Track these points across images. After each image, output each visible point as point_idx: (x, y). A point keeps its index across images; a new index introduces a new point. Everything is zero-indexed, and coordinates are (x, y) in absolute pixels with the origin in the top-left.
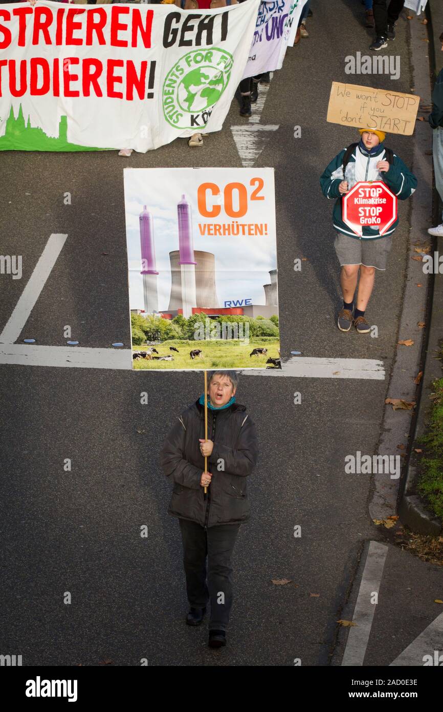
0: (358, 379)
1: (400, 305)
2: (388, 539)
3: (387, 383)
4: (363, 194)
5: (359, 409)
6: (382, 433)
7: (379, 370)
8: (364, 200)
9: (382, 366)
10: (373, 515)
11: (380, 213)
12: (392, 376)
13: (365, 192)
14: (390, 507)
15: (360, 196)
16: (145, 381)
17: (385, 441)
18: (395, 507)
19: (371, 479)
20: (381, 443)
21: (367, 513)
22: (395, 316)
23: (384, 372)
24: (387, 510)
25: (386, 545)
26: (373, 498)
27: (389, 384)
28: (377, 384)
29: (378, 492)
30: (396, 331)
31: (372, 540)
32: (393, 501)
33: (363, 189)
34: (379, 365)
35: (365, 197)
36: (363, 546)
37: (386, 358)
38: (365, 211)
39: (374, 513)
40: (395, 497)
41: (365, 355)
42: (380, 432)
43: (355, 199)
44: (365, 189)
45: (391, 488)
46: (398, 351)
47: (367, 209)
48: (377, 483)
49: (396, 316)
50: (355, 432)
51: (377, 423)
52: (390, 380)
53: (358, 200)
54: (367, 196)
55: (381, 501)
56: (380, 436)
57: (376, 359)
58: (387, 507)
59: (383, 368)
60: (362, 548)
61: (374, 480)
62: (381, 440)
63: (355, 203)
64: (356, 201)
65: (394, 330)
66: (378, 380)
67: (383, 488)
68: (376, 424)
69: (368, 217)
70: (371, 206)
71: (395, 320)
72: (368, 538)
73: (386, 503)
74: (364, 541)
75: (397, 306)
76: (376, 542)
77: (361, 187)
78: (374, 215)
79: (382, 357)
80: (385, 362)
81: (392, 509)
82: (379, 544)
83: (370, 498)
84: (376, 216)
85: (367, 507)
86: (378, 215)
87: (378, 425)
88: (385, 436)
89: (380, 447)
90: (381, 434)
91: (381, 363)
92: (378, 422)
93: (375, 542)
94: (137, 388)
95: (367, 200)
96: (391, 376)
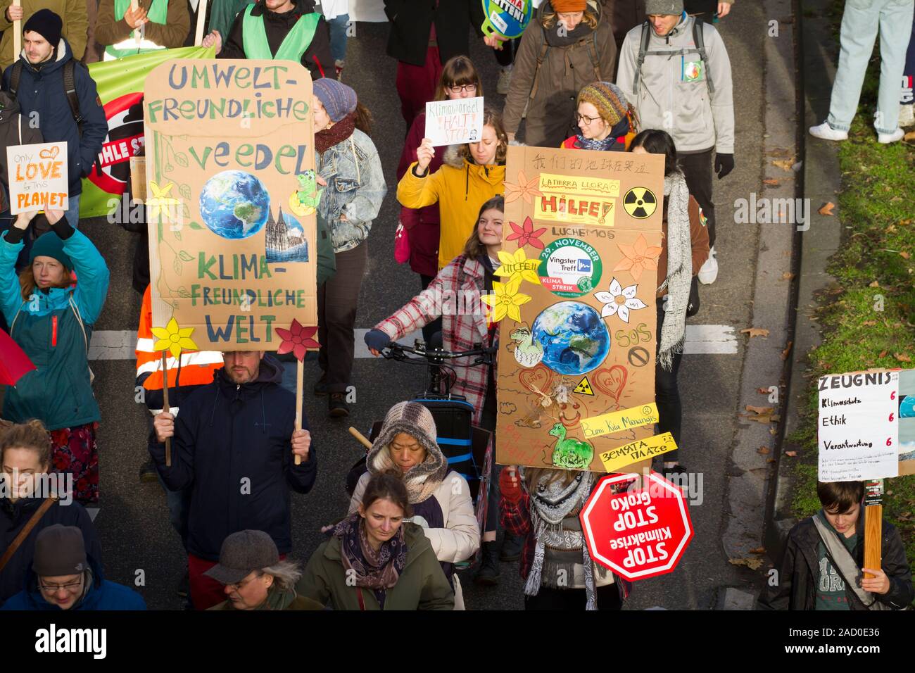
0: (699, 354)
1: (755, 245)
2: (753, 585)
3: (741, 358)
4: (658, 547)
5: (702, 398)
6: (738, 431)
7: (728, 340)
8: (654, 538)
9: (733, 334)
10: (729, 550)
11: (618, 519)
12: (748, 347)
13: (656, 554)
14: (754, 538)
15: (663, 544)
16: (386, 373)
17: (742, 442)
18: (760, 537)
19: (723, 498)
20: (737, 445)
21: (720, 547)
22: (747, 260)
23: (736, 342)
24: (749, 542)
25: (751, 593)
26: (728, 525)
27: (744, 359)
28: (726, 360)
29: (735, 517)
30: (750, 283)
31: (729, 586)
32: (757, 529)
33: (661, 558)
34: (727, 333)
35: (653, 543)
36: (717, 595)
37: (738, 322)
38: (647, 518)
39: (730, 548)
40: (761, 523)
41: (707, 319)
42: (734, 429)
43: (670, 537)
44: (656, 559)
45: (753, 511)
46: (755, 311)
47: (643, 523)
48: (732, 504)
49: (751, 260)
50: (697, 431)
51: (729, 417)
52: (745, 353)
53: (664, 535)
54: (649, 548)
55: (741, 530)
56: (734, 435)
57: (722, 324)
58: (750, 537)
59: (734, 337)
60: (715, 599)
61: (728, 499)
62: (736, 441)
63: (668, 528)
64: (668, 534)
65: (748, 281)
66: (727, 355)
67: (741, 510)
68: (727, 419)
69: (637, 507)
70: (638, 530)
71: (748, 267)
72: (723, 584)
73: (748, 532)
74: (717, 588)
75: (750, 246)
76: (736, 590)
77: (665, 562)
78: (627, 514)
79: (731, 321)
80: (736, 328)
81: (756, 540)
82: (740, 592)
83: (723, 527)
84: (623, 513)
85: (720, 539)
86: (620, 516)
87: (731, 420)
88: (741, 434)
89: (734, 452)
90: (735, 433)
91: (731, 329)
92: (731, 415)
93: (733, 589)
94: (376, 384)
95: (648, 540)
96: (746, 348)
